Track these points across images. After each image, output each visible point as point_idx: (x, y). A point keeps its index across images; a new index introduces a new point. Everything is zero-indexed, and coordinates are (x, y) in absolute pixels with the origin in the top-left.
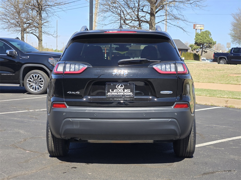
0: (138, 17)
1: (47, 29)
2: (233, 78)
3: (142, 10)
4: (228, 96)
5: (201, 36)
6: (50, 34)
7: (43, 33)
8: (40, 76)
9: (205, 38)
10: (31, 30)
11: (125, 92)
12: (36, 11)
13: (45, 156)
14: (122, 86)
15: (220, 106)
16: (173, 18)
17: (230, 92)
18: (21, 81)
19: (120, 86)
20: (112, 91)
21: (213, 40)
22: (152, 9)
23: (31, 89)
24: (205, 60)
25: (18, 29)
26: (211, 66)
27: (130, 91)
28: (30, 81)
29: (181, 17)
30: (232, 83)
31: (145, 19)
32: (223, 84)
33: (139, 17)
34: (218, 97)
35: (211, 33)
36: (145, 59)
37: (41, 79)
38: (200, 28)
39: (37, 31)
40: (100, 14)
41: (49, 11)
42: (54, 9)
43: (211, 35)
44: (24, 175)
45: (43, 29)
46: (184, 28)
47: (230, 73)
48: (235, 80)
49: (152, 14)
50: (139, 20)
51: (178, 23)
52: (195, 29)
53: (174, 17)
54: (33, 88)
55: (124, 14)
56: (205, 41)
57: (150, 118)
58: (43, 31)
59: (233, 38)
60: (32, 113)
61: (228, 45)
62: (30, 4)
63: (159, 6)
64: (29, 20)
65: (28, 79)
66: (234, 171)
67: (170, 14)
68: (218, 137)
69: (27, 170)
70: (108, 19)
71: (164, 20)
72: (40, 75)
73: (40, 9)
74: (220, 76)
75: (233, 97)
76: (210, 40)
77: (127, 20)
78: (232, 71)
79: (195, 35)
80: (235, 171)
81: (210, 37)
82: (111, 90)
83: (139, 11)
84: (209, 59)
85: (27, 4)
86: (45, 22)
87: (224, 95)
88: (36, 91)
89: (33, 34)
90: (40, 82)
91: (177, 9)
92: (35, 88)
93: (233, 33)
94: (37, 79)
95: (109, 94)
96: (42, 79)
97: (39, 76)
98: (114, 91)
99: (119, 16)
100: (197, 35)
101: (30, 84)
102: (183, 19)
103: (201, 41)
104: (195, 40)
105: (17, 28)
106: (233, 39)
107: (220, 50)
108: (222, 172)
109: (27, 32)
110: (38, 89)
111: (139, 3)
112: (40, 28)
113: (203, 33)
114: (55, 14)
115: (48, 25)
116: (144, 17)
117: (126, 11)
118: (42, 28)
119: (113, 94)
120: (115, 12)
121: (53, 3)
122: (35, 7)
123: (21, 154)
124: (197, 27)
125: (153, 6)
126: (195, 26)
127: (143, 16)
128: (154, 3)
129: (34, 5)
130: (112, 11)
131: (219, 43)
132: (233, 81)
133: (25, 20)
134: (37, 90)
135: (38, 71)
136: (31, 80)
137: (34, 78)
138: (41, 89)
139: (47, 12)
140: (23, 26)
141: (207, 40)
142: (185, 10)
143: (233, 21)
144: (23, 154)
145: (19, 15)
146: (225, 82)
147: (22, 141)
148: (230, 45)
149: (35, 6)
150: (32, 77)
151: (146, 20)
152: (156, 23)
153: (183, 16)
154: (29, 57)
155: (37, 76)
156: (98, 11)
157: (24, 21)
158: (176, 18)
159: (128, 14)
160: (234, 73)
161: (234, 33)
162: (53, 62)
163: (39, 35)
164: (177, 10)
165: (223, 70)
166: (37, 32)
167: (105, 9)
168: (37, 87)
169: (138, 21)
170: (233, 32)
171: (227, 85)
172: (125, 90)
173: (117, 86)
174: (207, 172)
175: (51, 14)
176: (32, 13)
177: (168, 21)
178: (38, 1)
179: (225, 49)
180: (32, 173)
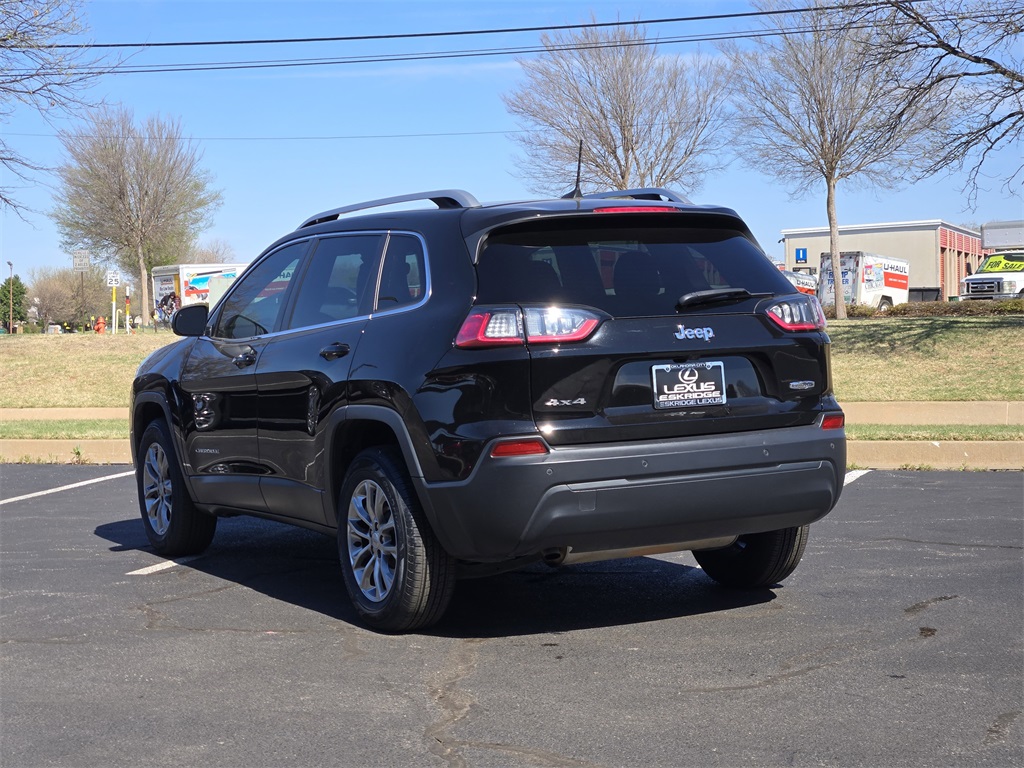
11: (703, 392)
14: (692, 374)
19: (688, 373)
20: (668, 390)
27: (713, 388)
36: (741, 290)
57: (779, 463)
59: (68, 230)
82: (666, 387)
93: (67, 212)
95: (662, 398)
98: (675, 391)
106: (67, 234)
119: (672, 398)
161: (68, 208)
170: (63, 205)
172: (702, 384)
173: (680, 373)
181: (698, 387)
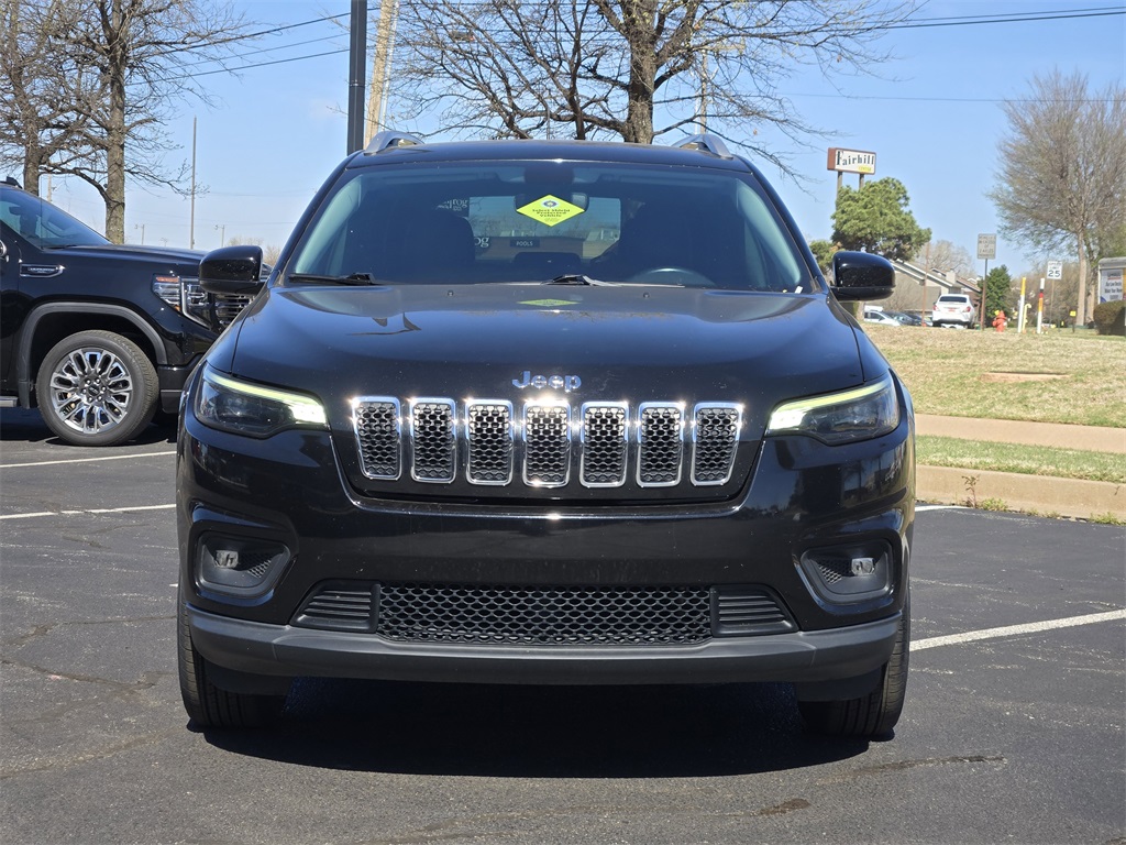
0: (573, 104)
1: (148, 155)
2: (1005, 388)
3: (593, 70)
4: (978, 460)
5: (861, 203)
6: (160, 178)
7: (129, 171)
8: (116, 361)
9: (881, 214)
10: (73, 155)
12: (98, 71)
13: (134, 695)
15: (941, 504)
16: (733, 109)
17: (988, 445)
18: (24, 383)
21: (917, 224)
22: (636, 67)
23: (67, 422)
24: (881, 318)
25: (9, 153)
26: (907, 337)
28: (67, 383)
29: (772, 108)
30: (999, 413)
31: (606, 112)
32: (957, 415)
33: (579, 101)
34: (936, 464)
35: (906, 189)
37: (116, 372)
38: (856, 167)
39: (102, 164)
40: (398, 83)
41: (160, 72)
42: (181, 59)
43: (907, 199)
44: (39, 769)
45: (129, 155)
46: (785, 155)
47: (993, 369)
48: (1012, 398)
49: (639, 91)
50: (578, 116)
51: (755, 133)
52: (833, 169)
53: (740, 106)
54: (79, 418)
55: (508, 89)
56: (880, 227)
58: (129, 164)
59: (1008, 212)
60: (74, 523)
61: (982, 246)
62: (72, 35)
63: (671, 54)
64: (62, 111)
65: (55, 375)
66: (997, 758)
67: (718, 91)
68: (928, 626)
69: (54, 753)
70: (432, 107)
71: (691, 120)
72: (113, 356)
73: (116, 58)
74: (945, 379)
75: (1001, 466)
76: (903, 223)
77: (524, 115)
78: (999, 360)
79: (834, 198)
80: (1001, 759)
81: (905, 209)
83: (580, 77)
84: (898, 311)
85: (57, 36)
86: (141, 123)
87: (962, 456)
88: (94, 431)
89: (82, 175)
90: (115, 386)
91: (752, 68)
92: (91, 415)
93: (1009, 193)
94: (100, 373)
96: (124, 373)
97: (107, 360)
99: (485, 93)
100: (845, 196)
101: (65, 394)
102: (780, 117)
103: (861, 225)
104: (834, 222)
105: (6, 147)
106: (1006, 218)
107: (947, 274)
108: (944, 762)
109: (55, 166)
110: (104, 418)
111: (579, 35)
112: (116, 148)
113: (873, 192)
114: (189, 83)
115: (153, 136)
116: (604, 103)
117: (520, 73)
118: (122, 147)
120: (466, 77)
121: (181, 35)
122: (94, 47)
123: (27, 686)
124: (845, 164)
125: (643, 53)
126: (833, 156)
127: (598, 97)
128: (647, 37)
129: (88, 39)
130: (452, 71)
131: (943, 242)
132: (1004, 406)
133: (45, 111)
134: (100, 423)
135: (104, 336)
136: (69, 377)
137: (86, 370)
138: (118, 421)
139: (152, 74)
140: (36, 137)
141: (890, 225)
142: (790, 73)
143: (1010, 133)
144: (35, 688)
145: (18, 86)
146: (969, 408)
147: (27, 636)
148: (991, 246)
149: (94, 45)
150: (73, 364)
151: (609, 118)
152: (655, 130)
153: (777, 102)
154: (62, 268)
155: (100, 358)
156: (388, 71)
157: (40, 115)
158: (747, 111)
159: (528, 86)
160: (1010, 369)
161: (1011, 189)
162: (174, 294)
163: (110, 181)
164: (752, 72)
165: (961, 355)
166: (99, 168)
167: (423, 65)
168: (97, 409)
169: (572, 120)
170: (1005, 185)
171: (978, 420)
174: (877, 765)
175: (169, 86)
176: (80, 76)
177: (709, 121)
178: (110, 22)
179: (969, 269)
180: (79, 762)
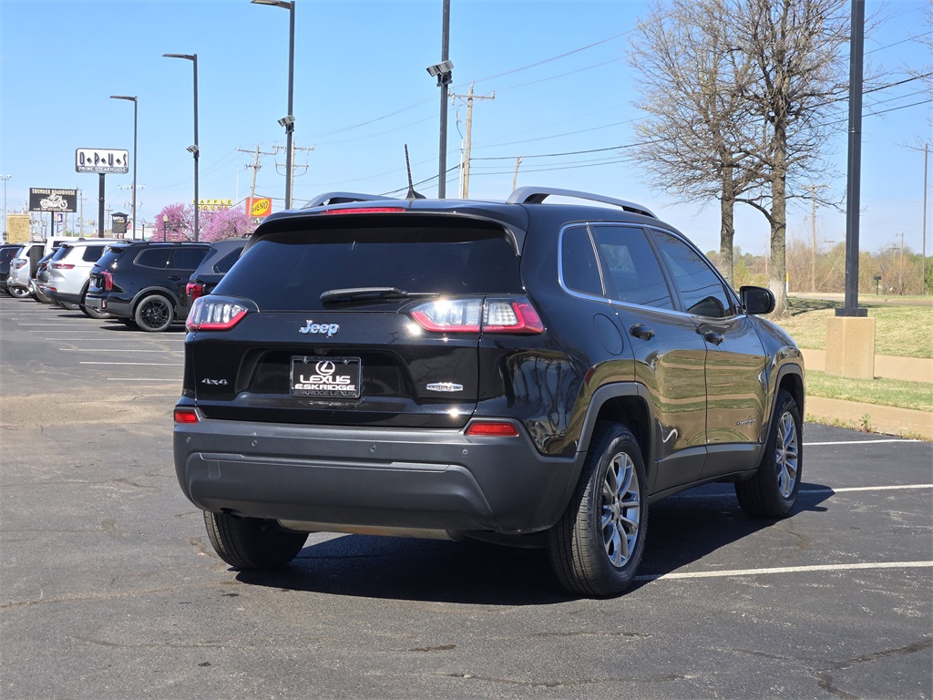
6: (826, 201)
7: (789, 197)
11: (338, 385)
14: (329, 367)
19: (325, 365)
20: (304, 380)
27: (348, 382)
36: (392, 289)
45: (789, 185)
57: (390, 461)
82: (302, 377)
86: (797, 159)
89: (755, 205)
95: (298, 386)
98: (311, 381)
112: (779, 180)
118: (783, 179)
119: (307, 387)
163: (774, 208)
172: (338, 377)
181: (334, 380)
